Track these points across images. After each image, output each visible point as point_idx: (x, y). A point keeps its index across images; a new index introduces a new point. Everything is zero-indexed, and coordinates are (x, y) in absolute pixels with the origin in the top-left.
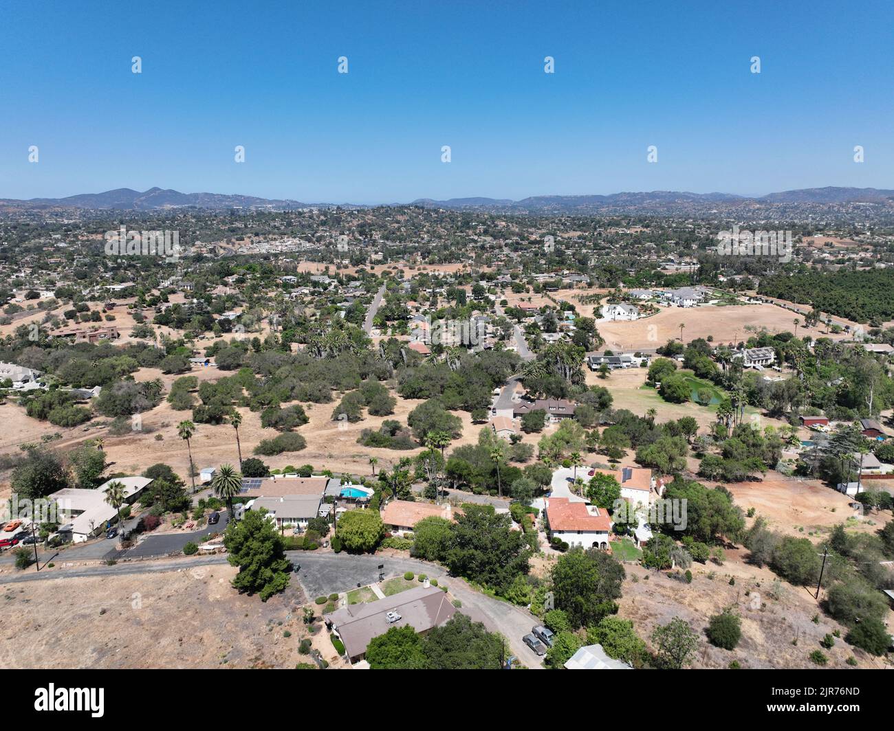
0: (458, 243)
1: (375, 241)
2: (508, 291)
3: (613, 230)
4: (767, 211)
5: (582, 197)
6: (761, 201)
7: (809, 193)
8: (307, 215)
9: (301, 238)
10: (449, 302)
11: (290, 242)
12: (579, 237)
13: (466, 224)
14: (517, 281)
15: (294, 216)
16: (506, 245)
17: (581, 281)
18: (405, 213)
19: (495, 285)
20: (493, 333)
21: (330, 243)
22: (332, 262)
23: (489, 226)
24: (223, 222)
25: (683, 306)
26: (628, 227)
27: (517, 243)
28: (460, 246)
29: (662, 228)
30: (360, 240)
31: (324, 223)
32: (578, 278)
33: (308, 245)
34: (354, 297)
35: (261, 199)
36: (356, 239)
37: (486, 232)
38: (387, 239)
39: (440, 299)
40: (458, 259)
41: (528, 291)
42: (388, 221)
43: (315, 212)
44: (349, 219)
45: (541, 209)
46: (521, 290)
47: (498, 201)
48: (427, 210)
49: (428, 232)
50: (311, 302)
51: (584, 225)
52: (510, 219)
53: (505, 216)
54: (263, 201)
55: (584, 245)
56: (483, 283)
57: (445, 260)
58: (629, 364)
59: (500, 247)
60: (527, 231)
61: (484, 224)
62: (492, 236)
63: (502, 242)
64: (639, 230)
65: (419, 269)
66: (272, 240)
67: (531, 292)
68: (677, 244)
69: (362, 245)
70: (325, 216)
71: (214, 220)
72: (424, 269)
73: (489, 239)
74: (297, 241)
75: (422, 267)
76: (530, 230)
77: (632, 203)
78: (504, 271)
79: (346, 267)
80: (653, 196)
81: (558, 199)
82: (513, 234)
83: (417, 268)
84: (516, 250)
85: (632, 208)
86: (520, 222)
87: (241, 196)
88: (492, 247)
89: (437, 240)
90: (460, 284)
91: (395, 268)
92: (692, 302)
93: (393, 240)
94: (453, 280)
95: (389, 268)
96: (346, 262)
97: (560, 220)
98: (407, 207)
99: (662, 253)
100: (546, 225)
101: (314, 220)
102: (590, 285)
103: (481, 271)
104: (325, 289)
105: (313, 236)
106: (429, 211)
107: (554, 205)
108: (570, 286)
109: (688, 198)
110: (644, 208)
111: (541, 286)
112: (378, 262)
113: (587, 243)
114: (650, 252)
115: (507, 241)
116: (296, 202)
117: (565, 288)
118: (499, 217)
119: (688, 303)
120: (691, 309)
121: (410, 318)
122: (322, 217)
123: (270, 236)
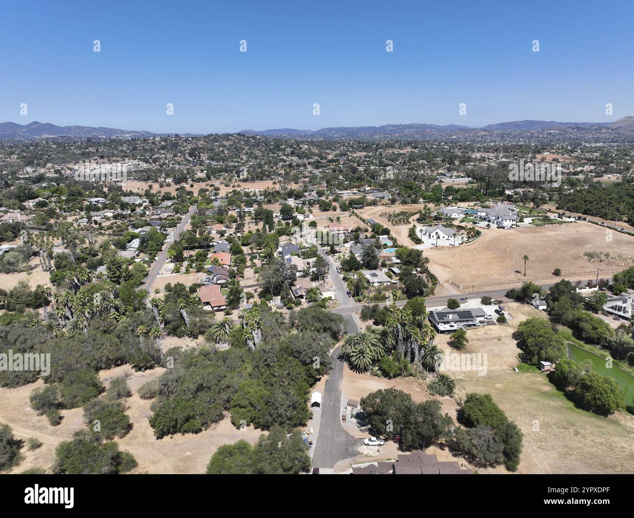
0: (270, 162)
1: (202, 161)
2: (316, 209)
3: (390, 151)
4: (490, 136)
5: (361, 128)
6: (484, 130)
7: (515, 125)
8: (150, 141)
9: (140, 160)
10: (257, 224)
11: (130, 163)
12: (366, 157)
13: (277, 147)
14: (323, 198)
15: (139, 142)
16: (309, 163)
17: (383, 198)
18: (229, 139)
19: (303, 204)
20: (304, 271)
21: (164, 164)
22: (156, 181)
23: (295, 148)
24: (79, 148)
25: (504, 228)
26: (400, 148)
27: (318, 162)
28: (272, 165)
29: (427, 149)
30: (190, 161)
31: (163, 148)
32: (380, 195)
33: (144, 165)
34: (160, 219)
35: (121, 130)
36: (187, 160)
37: (293, 153)
38: (213, 160)
39: (248, 219)
40: (268, 176)
41: (334, 209)
42: (216, 146)
43: (158, 139)
44: (185, 144)
45: (332, 137)
46: (328, 208)
47: (301, 131)
48: (247, 137)
49: (247, 153)
50: (110, 228)
51: (367, 147)
52: (311, 143)
53: (307, 141)
54: (123, 132)
55: (372, 163)
56: (291, 202)
57: (257, 178)
58: (482, 319)
59: (305, 165)
60: (325, 152)
61: (291, 147)
62: (297, 156)
63: (306, 161)
64: (410, 151)
65: (234, 187)
66: (115, 162)
67: (338, 210)
68: (443, 161)
69: (191, 165)
70: (165, 142)
71: (72, 146)
72: (239, 186)
73: (295, 158)
74: (136, 162)
75: (236, 184)
76: (326, 151)
77: (396, 132)
78: (310, 187)
79: (169, 185)
80: (410, 127)
81: (343, 129)
82: (314, 154)
83: (232, 185)
84: (317, 167)
85: (397, 135)
86: (318, 145)
87: (106, 128)
88: (298, 165)
89: (253, 160)
90: (269, 202)
91: (212, 185)
92: (511, 222)
93: (218, 161)
94: (263, 197)
95: (207, 185)
96: (169, 180)
97: (349, 144)
98: (231, 135)
99: (434, 169)
100: (339, 147)
101: (156, 145)
102: (393, 201)
103: (289, 187)
104: (133, 210)
105: (151, 158)
106: (248, 137)
107: (341, 134)
108: (374, 203)
109: (434, 128)
110: (405, 135)
111: (347, 202)
112: (200, 180)
113: (374, 161)
114: (424, 168)
115: (310, 160)
116: (149, 132)
117: (370, 204)
118: (302, 142)
119: (507, 223)
120: (512, 231)
121: (213, 246)
122: (163, 143)
123: (114, 159)
